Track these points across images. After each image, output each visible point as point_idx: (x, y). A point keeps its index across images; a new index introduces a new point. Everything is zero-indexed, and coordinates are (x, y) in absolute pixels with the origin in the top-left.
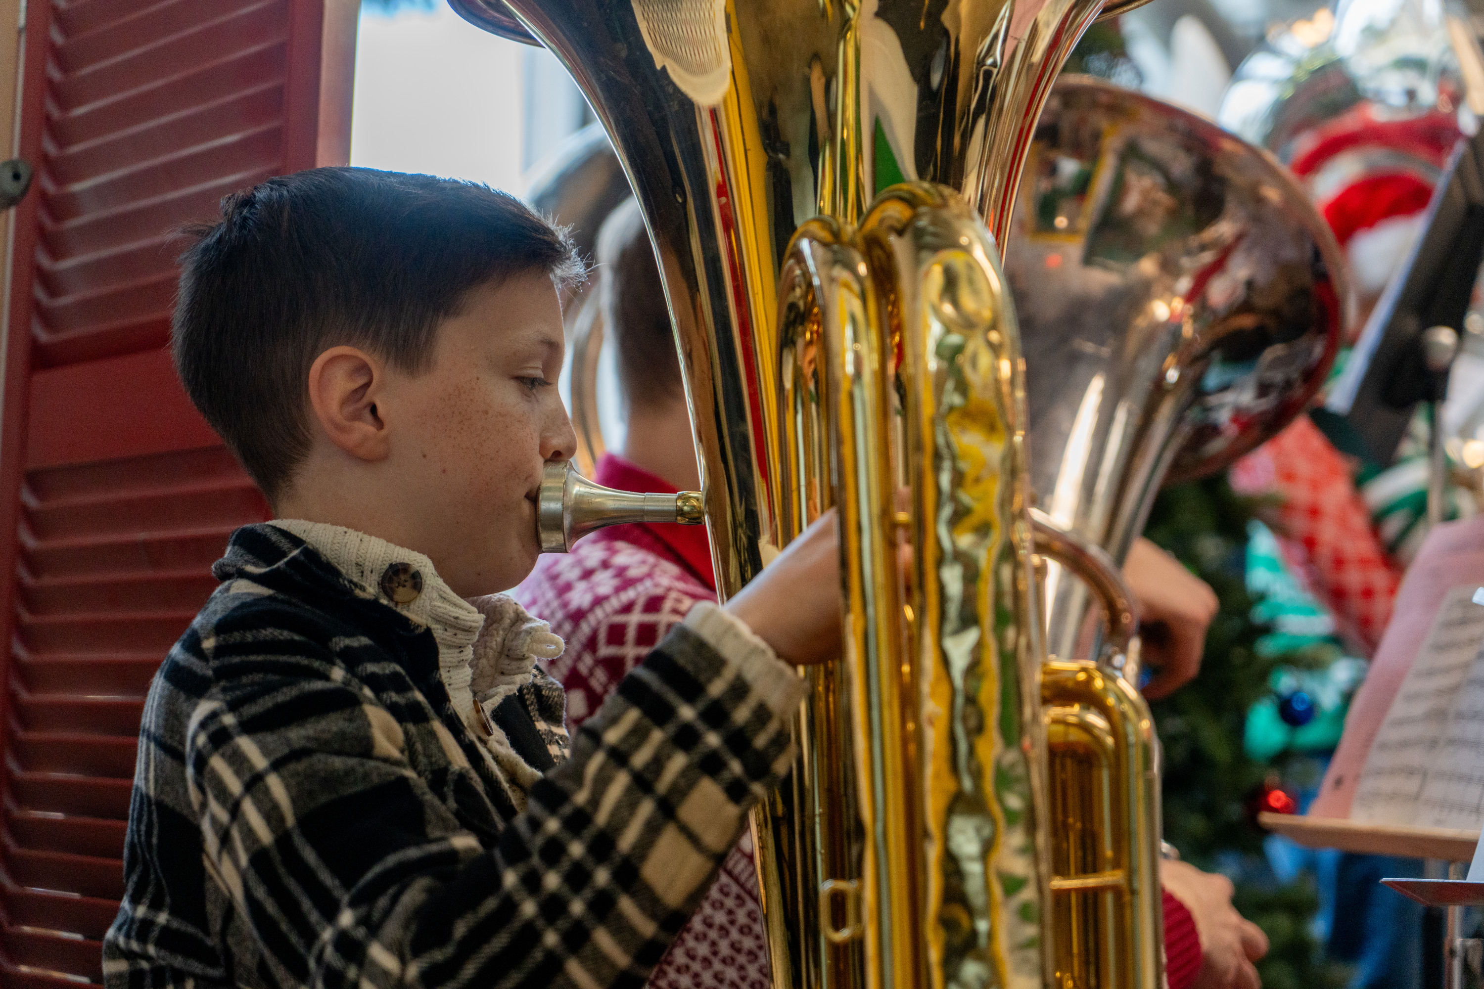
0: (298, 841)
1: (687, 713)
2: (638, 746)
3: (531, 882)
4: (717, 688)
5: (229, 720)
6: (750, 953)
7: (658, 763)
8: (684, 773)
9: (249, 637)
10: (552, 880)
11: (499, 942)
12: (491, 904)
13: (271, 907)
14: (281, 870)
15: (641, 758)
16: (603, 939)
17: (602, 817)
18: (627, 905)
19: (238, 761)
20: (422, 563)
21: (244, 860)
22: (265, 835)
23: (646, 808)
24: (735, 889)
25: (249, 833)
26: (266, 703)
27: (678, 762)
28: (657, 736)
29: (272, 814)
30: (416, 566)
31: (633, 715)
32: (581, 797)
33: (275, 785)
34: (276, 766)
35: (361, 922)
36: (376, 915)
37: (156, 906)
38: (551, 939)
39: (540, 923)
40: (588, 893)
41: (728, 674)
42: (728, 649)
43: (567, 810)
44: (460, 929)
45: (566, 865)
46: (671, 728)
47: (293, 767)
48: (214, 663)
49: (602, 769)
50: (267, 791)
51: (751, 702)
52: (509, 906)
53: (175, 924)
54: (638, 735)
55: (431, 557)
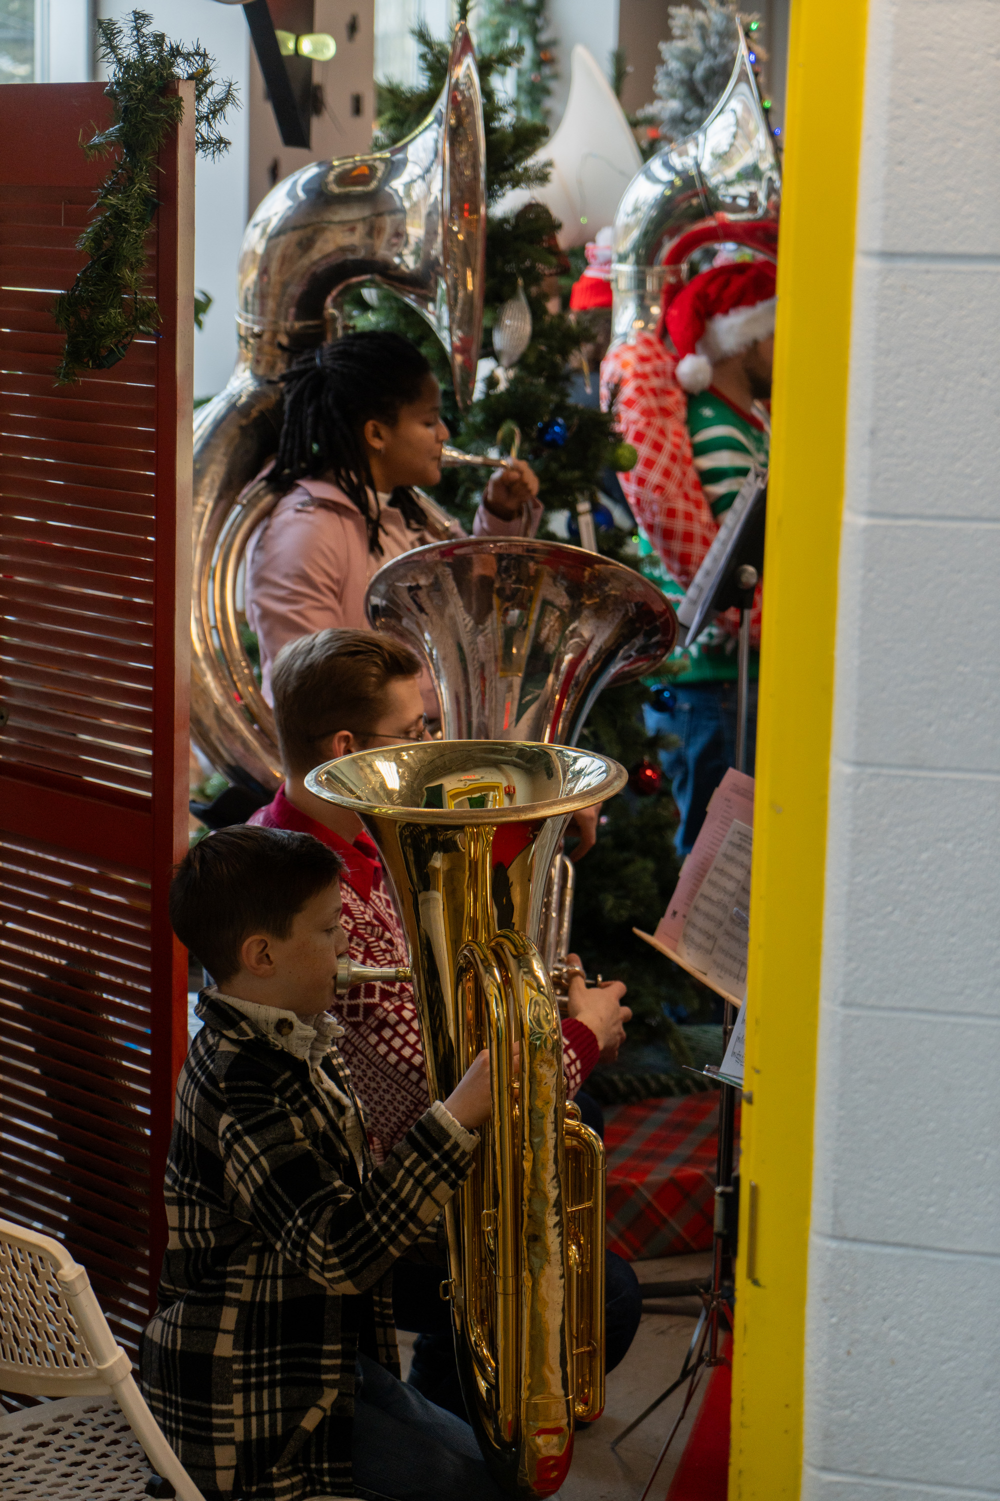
0: (273, 1182)
1: (436, 1156)
2: (416, 1167)
3: (376, 1218)
4: (447, 1146)
5: (239, 1127)
6: (374, 1089)
7: (424, 1174)
8: (434, 1179)
9: (240, 1084)
10: (384, 1219)
11: (364, 1239)
12: (360, 1225)
13: (264, 1210)
14: (266, 1193)
15: (417, 1172)
16: (402, 1238)
17: (403, 1195)
18: (411, 1226)
19: (246, 1147)
20: (291, 1015)
21: (252, 1190)
22: (260, 1180)
23: (420, 1191)
24: (366, 1061)
25: (253, 1180)
26: (253, 1121)
27: (433, 1175)
28: (424, 1165)
29: (262, 1172)
30: (290, 1019)
31: (415, 1155)
32: (395, 1185)
33: (262, 1159)
34: (263, 1152)
35: (305, 1223)
36: (311, 1220)
37: (194, 1178)
38: (383, 1239)
39: (379, 1233)
40: (397, 1222)
41: (452, 1141)
42: (452, 1131)
43: (390, 1190)
44: (349, 1234)
45: (389, 1212)
46: (430, 1162)
47: (270, 1153)
48: (227, 1096)
49: (403, 1176)
50: (260, 1163)
51: (460, 1151)
52: (368, 1227)
53: (204, 1188)
54: (416, 1164)
55: (295, 1012)
